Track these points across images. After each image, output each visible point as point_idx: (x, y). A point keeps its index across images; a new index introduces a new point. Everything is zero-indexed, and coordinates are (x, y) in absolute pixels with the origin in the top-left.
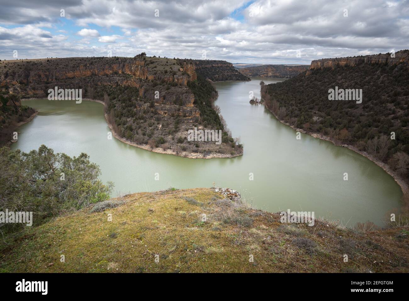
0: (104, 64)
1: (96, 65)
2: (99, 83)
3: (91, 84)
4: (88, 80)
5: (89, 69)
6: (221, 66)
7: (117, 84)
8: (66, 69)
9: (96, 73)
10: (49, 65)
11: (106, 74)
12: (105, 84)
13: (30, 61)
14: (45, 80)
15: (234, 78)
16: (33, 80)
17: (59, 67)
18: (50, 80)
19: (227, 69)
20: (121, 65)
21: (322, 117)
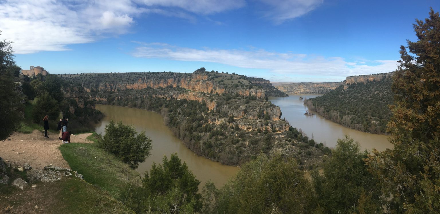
0: (160, 79)
1: (152, 80)
2: (154, 96)
3: (146, 96)
4: (144, 92)
5: (146, 83)
6: (259, 83)
7: (172, 97)
8: (127, 82)
9: (151, 86)
10: (114, 78)
11: (161, 87)
12: (160, 96)
13: (100, 74)
14: (110, 90)
15: (273, 94)
16: (101, 89)
17: (122, 80)
18: (113, 90)
19: (265, 86)
20: (177, 80)
21: (378, 120)
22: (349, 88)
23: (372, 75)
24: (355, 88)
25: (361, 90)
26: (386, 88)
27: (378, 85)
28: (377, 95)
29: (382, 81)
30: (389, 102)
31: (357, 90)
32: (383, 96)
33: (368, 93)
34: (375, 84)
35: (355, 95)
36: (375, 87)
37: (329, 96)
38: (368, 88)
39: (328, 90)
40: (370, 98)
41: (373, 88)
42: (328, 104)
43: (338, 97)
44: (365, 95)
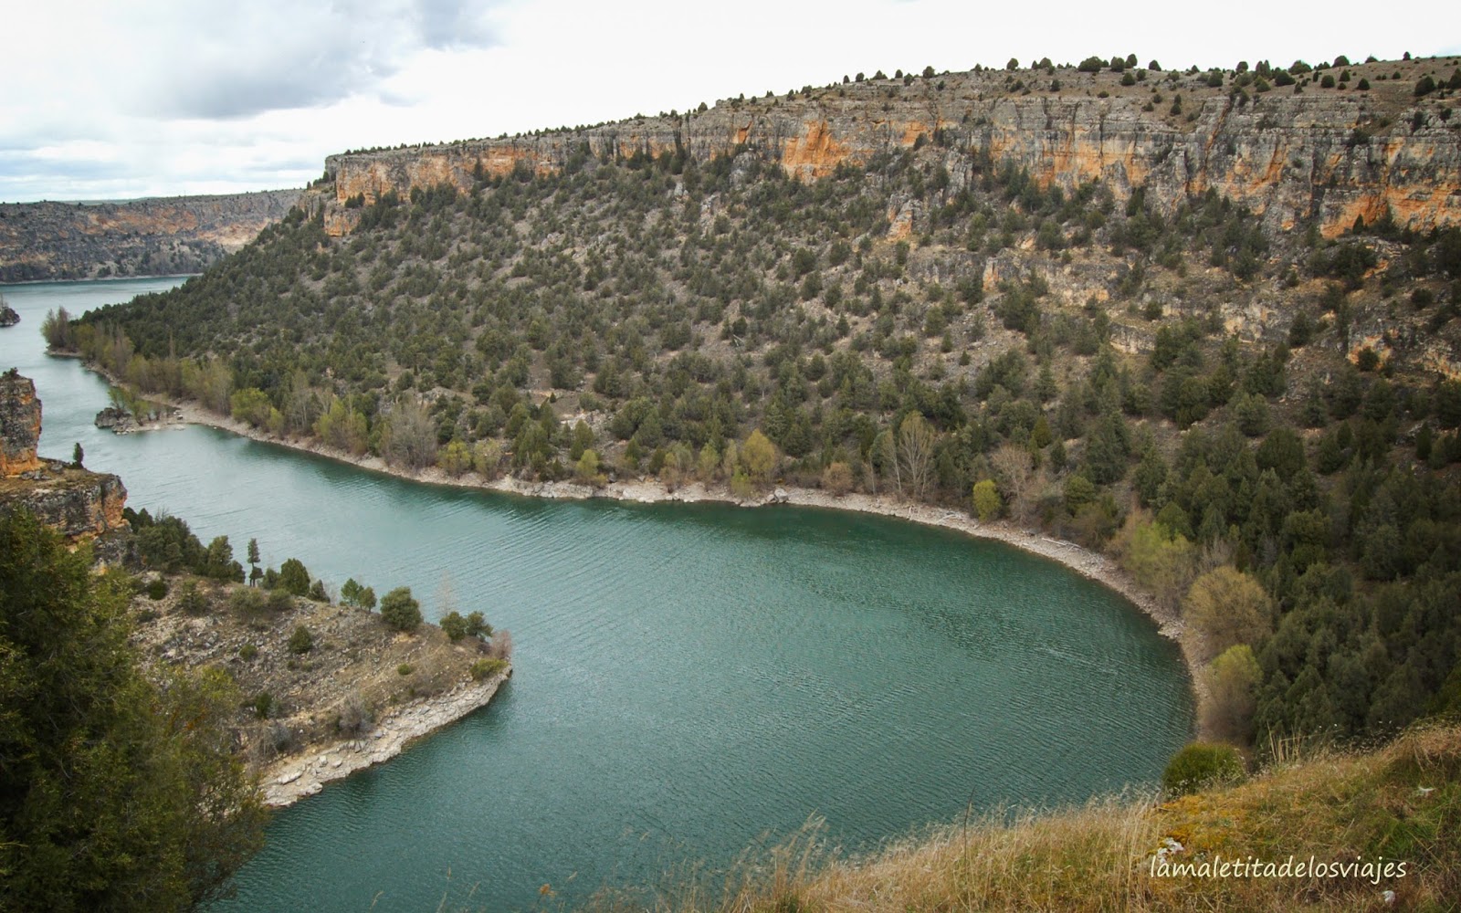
21: (598, 407)
22: (367, 224)
23: (501, 138)
24: (402, 226)
25: (447, 235)
26: (604, 216)
27: (551, 200)
28: (554, 260)
29: (569, 174)
30: (635, 296)
31: (420, 234)
32: (593, 261)
33: (497, 252)
34: (531, 193)
35: (413, 264)
36: (535, 212)
37: (230, 283)
38: (490, 221)
39: (185, 249)
40: (513, 284)
41: (519, 217)
42: (244, 337)
43: (303, 292)
44: (475, 263)
